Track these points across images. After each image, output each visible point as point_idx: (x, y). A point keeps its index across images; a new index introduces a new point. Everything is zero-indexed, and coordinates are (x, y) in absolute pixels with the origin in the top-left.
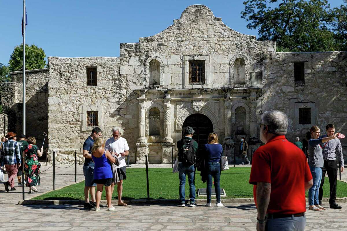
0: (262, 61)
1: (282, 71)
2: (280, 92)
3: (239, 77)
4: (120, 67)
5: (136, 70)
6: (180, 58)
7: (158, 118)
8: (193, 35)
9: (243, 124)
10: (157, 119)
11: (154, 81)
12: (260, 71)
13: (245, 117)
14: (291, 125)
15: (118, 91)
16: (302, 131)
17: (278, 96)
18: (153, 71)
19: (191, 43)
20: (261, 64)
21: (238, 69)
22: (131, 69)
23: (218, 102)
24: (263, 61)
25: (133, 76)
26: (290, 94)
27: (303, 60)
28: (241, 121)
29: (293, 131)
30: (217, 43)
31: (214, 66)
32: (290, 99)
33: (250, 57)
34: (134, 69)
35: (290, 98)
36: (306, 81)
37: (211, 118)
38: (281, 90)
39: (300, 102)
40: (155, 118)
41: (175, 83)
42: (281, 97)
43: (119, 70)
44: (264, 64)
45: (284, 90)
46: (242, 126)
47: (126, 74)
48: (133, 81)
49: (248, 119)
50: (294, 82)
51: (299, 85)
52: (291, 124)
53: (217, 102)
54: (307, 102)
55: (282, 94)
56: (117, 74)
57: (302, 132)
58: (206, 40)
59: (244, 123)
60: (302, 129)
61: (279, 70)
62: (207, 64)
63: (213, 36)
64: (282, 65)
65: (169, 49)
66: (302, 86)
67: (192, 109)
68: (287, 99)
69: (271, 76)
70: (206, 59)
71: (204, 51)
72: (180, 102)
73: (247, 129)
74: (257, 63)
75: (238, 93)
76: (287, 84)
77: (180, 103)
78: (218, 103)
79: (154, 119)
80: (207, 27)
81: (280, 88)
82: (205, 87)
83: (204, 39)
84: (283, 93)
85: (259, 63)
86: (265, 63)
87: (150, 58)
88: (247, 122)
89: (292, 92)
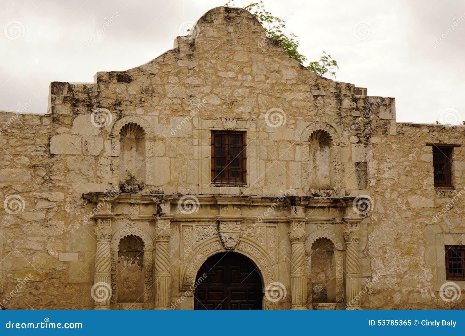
0: (368, 138)
1: (409, 163)
2: (404, 208)
3: (316, 172)
4: (49, 139)
5: (90, 146)
6: (190, 124)
7: (136, 261)
8: (220, 74)
9: (323, 278)
10: (133, 263)
11: (129, 174)
12: (363, 161)
13: (331, 262)
14: (429, 283)
15: (43, 193)
17: (402, 218)
18: (127, 150)
19: (215, 91)
20: (365, 146)
21: (314, 156)
22: (77, 142)
23: (275, 227)
24: (370, 139)
25: (83, 160)
26: (426, 213)
27: (452, 142)
28: (319, 271)
29: (433, 295)
32: (427, 225)
33: (343, 129)
34: (86, 144)
35: (427, 222)
36: (457, 187)
37: (260, 263)
38: (407, 203)
39: (446, 233)
40: (128, 260)
41: (180, 181)
42: (407, 220)
43: (49, 145)
44: (371, 145)
45: (413, 205)
46: (322, 283)
47: (66, 155)
48: (81, 172)
49: (339, 268)
50: (433, 187)
51: (444, 196)
52: (428, 280)
53: (272, 227)
54: (462, 233)
55: (409, 214)
56: (42, 153)
58: (249, 87)
59: (326, 276)
61: (402, 159)
62: (250, 140)
63: (263, 78)
64: (407, 151)
65: (167, 101)
66: (449, 197)
67: (218, 241)
68: (419, 225)
69: (386, 173)
70: (248, 129)
71: (243, 109)
72: (190, 224)
73: (338, 290)
74: (358, 143)
75: (319, 208)
76: (419, 192)
77: (190, 226)
79: (126, 262)
81: (405, 201)
82: (246, 192)
83: (245, 85)
84: (411, 211)
85: (361, 143)
87: (124, 119)
88: (337, 274)
89: (430, 209)
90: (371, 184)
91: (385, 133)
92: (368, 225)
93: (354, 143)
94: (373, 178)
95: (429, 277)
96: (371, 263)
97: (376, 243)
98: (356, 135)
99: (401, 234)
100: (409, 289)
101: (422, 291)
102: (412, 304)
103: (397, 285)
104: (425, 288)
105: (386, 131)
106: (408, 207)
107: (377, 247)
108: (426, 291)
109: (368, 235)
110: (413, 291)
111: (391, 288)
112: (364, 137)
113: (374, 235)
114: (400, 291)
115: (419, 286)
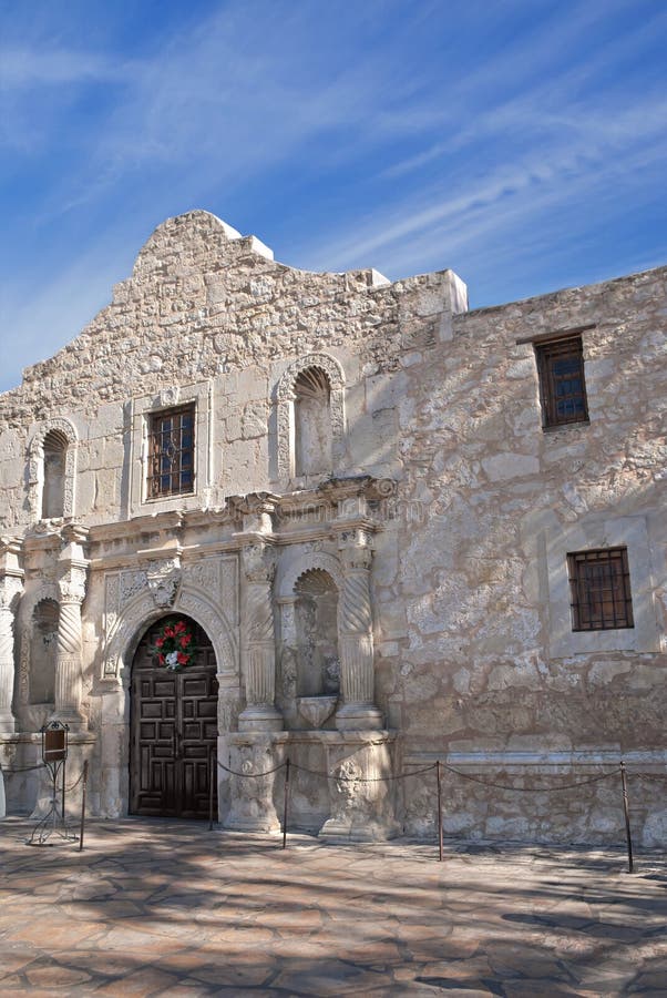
0: (397, 360)
1: (484, 389)
2: (475, 485)
6: (121, 411)
8: (163, 321)
14: (534, 643)
16: (589, 667)
17: (471, 507)
19: (155, 350)
20: (391, 377)
24: (402, 360)
26: (523, 488)
29: (543, 669)
30: (237, 329)
31: (225, 420)
32: (525, 513)
36: (593, 417)
38: (483, 473)
39: (570, 525)
42: (480, 511)
44: (405, 372)
45: (494, 477)
52: (532, 635)
55: (486, 496)
57: (591, 675)
58: (203, 329)
60: (587, 658)
63: (222, 307)
65: (95, 385)
68: (507, 517)
70: (197, 397)
74: (377, 373)
76: (506, 446)
77: (116, 575)
78: (233, 563)
80: (205, 281)
81: (477, 469)
82: (192, 505)
83: (196, 327)
84: (491, 489)
85: (384, 372)
86: (410, 369)
89: (533, 477)
90: (405, 450)
91: (430, 341)
92: (400, 531)
93: (370, 377)
94: (409, 437)
95: (532, 627)
96: (406, 611)
97: (418, 567)
98: (376, 359)
99: (469, 542)
100: (490, 658)
101: (517, 661)
102: (496, 691)
103: (462, 652)
104: (525, 653)
105: (432, 337)
106: (484, 482)
107: (420, 576)
108: (527, 661)
109: (399, 552)
110: (497, 663)
111: (449, 658)
112: (390, 358)
113: (411, 552)
114: (469, 666)
115: (510, 650)
